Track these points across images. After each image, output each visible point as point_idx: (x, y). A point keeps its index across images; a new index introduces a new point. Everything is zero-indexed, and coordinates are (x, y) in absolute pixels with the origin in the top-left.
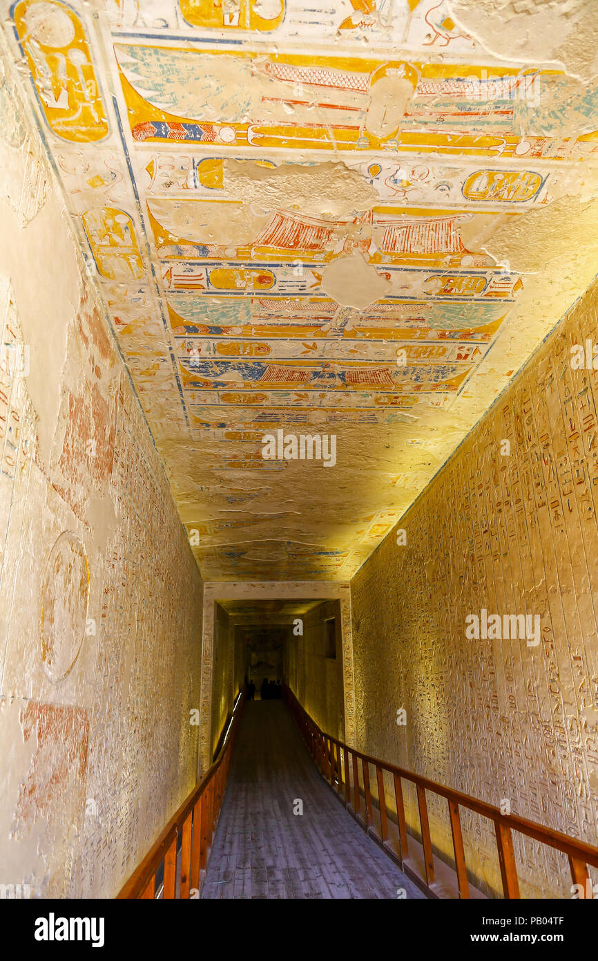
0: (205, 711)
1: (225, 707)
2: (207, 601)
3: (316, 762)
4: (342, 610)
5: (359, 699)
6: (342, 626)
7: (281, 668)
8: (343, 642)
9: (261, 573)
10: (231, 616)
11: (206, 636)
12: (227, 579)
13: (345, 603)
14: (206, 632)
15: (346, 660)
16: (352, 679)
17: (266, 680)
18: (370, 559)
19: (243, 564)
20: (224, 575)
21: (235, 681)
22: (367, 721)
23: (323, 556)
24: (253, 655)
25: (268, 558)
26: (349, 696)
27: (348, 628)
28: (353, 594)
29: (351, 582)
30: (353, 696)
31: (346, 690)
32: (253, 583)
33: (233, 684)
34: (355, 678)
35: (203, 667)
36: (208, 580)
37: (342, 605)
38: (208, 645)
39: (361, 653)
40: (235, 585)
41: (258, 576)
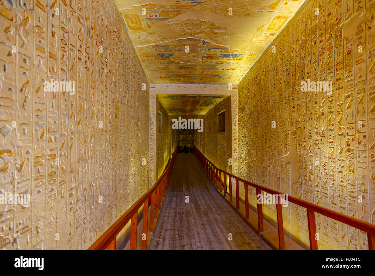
0: (153, 155)
1: (167, 155)
2: (152, 95)
3: (213, 182)
4: (232, 102)
5: (241, 151)
6: (232, 111)
7: (192, 142)
8: (232, 120)
9: (183, 76)
10: (170, 116)
11: (152, 115)
12: (163, 82)
13: (234, 98)
14: (152, 113)
15: (234, 130)
16: (237, 140)
17: (186, 146)
18: (258, 62)
19: (172, 67)
20: (161, 78)
21: (172, 146)
22: (248, 164)
23: (225, 60)
24: (181, 136)
25: (189, 61)
26: (235, 150)
27: (235, 112)
28: (239, 92)
29: (238, 85)
30: (237, 150)
31: (233, 146)
32: (179, 85)
33: (171, 146)
34: (239, 140)
35: (150, 132)
36: (152, 82)
37: (232, 99)
38: (153, 120)
39: (245, 125)
40: (168, 86)
41: (182, 79)
